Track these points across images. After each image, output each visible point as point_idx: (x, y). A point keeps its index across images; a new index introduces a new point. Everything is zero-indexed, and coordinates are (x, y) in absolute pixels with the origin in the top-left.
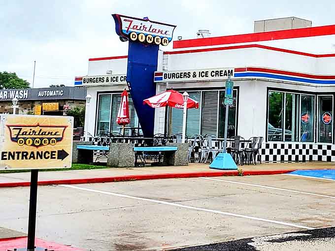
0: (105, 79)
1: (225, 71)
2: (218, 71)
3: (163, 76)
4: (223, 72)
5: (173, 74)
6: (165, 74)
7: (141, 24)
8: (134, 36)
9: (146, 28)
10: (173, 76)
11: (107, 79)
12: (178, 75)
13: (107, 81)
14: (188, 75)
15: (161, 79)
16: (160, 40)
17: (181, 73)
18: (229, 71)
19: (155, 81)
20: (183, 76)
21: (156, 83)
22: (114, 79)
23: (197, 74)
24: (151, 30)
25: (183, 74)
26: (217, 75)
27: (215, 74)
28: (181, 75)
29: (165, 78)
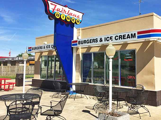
0: (43, 47)
1: (128, 35)
2: (121, 36)
3: (78, 43)
4: (126, 36)
5: (84, 41)
6: (79, 41)
7: (63, 8)
8: (58, 15)
9: (66, 12)
10: (84, 42)
11: (44, 47)
12: (88, 41)
13: (44, 48)
14: (96, 40)
15: (76, 45)
16: (75, 20)
17: (90, 40)
18: (132, 34)
19: (72, 47)
20: (92, 42)
21: (73, 47)
22: (48, 47)
23: (103, 39)
24: (69, 14)
25: (92, 40)
26: (120, 39)
27: (118, 38)
28: (90, 41)
29: (79, 44)
